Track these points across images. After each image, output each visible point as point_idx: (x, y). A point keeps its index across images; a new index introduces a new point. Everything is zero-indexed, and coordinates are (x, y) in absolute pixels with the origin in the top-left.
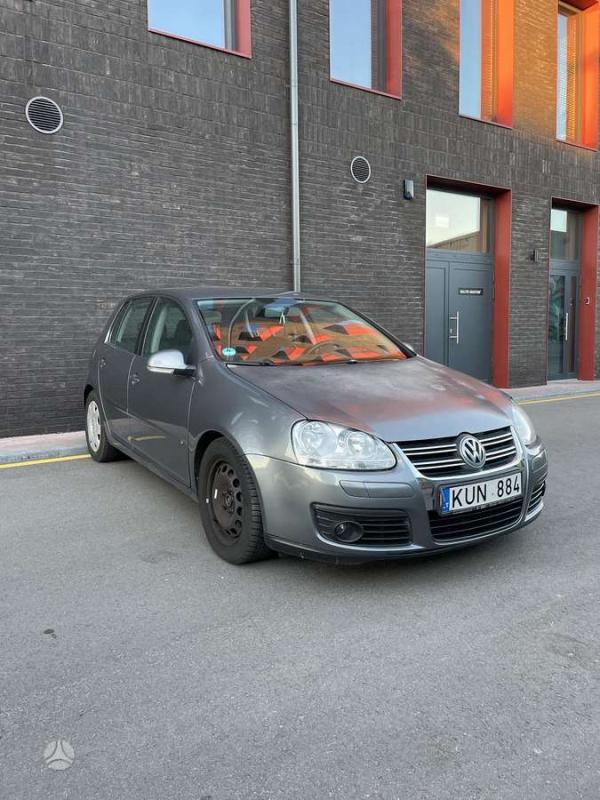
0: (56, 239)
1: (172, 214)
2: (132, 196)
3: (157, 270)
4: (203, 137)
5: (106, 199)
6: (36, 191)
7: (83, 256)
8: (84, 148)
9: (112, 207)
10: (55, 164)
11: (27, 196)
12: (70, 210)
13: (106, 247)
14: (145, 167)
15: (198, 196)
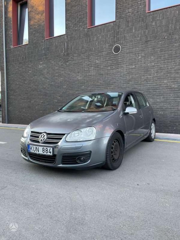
0: (118, 80)
1: (151, 67)
2: (138, 64)
3: (145, 85)
4: (164, 38)
5: (131, 67)
6: (114, 69)
7: (124, 84)
8: (126, 55)
9: (132, 69)
10: (119, 61)
11: (112, 71)
12: (121, 72)
13: (130, 80)
14: (143, 54)
15: (161, 59)
